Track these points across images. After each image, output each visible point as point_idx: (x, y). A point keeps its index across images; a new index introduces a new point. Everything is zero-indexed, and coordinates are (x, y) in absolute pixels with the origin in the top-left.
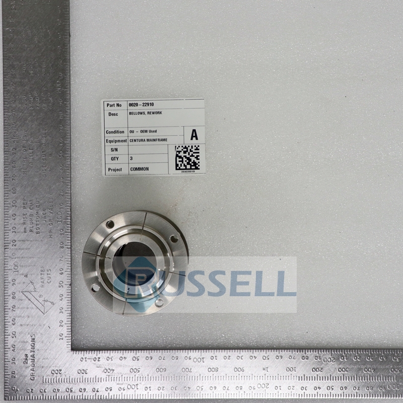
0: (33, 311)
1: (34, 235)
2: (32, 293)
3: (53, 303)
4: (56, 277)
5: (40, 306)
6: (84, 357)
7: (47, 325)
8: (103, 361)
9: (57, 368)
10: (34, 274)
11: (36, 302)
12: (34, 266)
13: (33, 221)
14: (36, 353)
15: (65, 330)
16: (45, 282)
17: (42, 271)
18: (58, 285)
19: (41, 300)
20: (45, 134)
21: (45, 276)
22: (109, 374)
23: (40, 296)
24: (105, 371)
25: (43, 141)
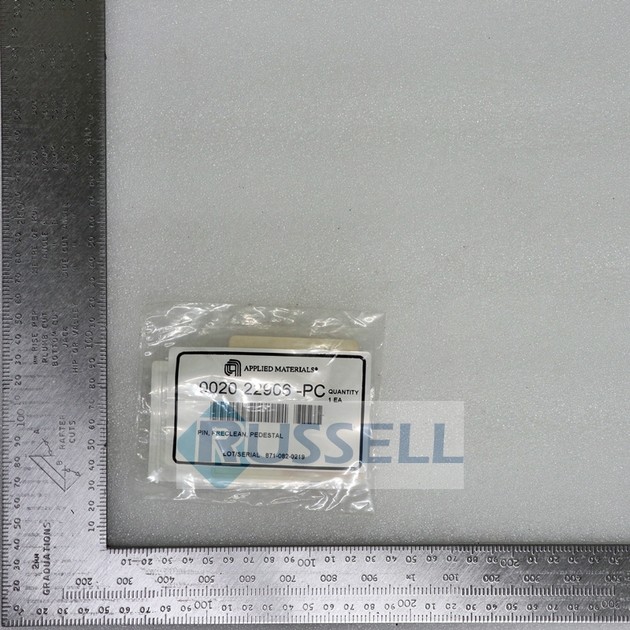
0: (47, 486)
1: (49, 366)
2: (46, 458)
3: (78, 474)
4: (83, 433)
5: (58, 478)
6: (126, 559)
7: (69, 508)
8: (156, 565)
9: (84, 576)
10: (49, 429)
11: (51, 472)
12: (49, 415)
13: (48, 346)
14: (51, 552)
15: (98, 517)
16: (67, 440)
17: (61, 423)
18: (86, 445)
19: (60, 468)
20: (67, 209)
21: (66, 432)
22: (166, 585)
23: (58, 463)
24: (160, 580)
25: (64, 221)
